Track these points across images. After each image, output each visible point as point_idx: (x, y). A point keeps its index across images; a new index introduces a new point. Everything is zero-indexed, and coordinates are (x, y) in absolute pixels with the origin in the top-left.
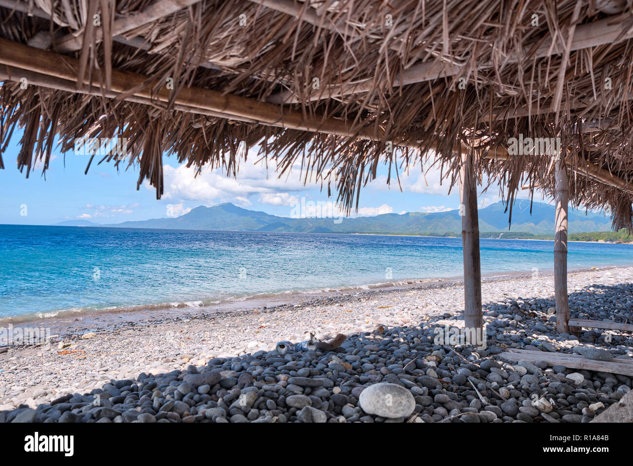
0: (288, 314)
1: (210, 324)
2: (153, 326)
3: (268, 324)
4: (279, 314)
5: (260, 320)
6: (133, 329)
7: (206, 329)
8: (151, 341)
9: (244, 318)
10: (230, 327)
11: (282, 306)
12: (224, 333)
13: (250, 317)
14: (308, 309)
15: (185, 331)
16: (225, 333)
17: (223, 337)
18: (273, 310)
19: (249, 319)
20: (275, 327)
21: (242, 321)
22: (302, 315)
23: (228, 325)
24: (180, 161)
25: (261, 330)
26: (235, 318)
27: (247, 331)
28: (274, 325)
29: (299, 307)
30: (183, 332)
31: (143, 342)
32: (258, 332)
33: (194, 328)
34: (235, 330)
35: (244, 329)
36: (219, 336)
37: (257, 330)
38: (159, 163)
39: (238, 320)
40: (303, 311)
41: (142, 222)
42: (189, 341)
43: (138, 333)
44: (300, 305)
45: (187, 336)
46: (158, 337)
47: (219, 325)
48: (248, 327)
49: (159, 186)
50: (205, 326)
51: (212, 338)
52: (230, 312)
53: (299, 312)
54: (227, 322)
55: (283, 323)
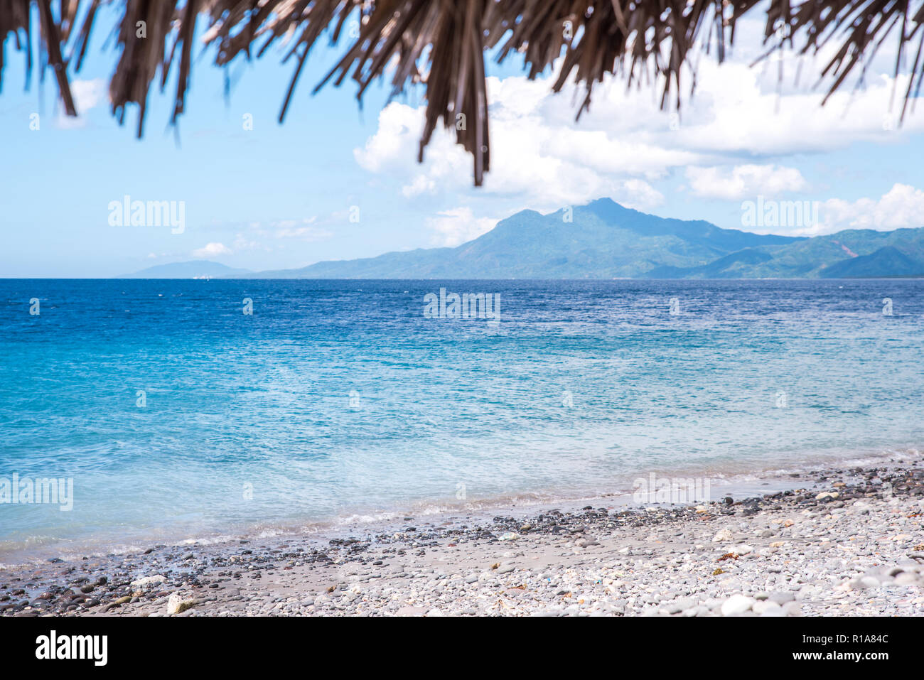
0: (801, 520)
1: (573, 547)
2: (415, 550)
3: (745, 548)
4: (774, 520)
5: (719, 536)
6: (361, 560)
7: (563, 561)
8: (414, 593)
9: (669, 530)
10: (630, 554)
11: (778, 496)
12: (617, 572)
13: (687, 527)
14: (861, 505)
15: (505, 566)
16: (620, 573)
17: (618, 583)
18: (753, 507)
19: (686, 532)
20: (768, 559)
21: (664, 539)
22: (845, 522)
23: (625, 551)
24: (532, 76)
25: (727, 565)
26: (643, 529)
27: (685, 567)
28: (763, 551)
29: (831, 500)
30: (500, 569)
31: (395, 597)
32: (719, 572)
33: (530, 557)
34: (649, 565)
35: (674, 561)
36: (606, 582)
37: (716, 567)
38: (476, 84)
39: (653, 536)
40: (848, 512)
41: (362, 263)
42: (522, 593)
43: (375, 570)
44: (834, 495)
45: (514, 579)
46: (432, 582)
47: (598, 549)
48: (687, 557)
49: (481, 149)
50: (560, 552)
51: (586, 588)
52: (627, 513)
53: (836, 514)
54: (621, 541)
55: (788, 545)
